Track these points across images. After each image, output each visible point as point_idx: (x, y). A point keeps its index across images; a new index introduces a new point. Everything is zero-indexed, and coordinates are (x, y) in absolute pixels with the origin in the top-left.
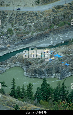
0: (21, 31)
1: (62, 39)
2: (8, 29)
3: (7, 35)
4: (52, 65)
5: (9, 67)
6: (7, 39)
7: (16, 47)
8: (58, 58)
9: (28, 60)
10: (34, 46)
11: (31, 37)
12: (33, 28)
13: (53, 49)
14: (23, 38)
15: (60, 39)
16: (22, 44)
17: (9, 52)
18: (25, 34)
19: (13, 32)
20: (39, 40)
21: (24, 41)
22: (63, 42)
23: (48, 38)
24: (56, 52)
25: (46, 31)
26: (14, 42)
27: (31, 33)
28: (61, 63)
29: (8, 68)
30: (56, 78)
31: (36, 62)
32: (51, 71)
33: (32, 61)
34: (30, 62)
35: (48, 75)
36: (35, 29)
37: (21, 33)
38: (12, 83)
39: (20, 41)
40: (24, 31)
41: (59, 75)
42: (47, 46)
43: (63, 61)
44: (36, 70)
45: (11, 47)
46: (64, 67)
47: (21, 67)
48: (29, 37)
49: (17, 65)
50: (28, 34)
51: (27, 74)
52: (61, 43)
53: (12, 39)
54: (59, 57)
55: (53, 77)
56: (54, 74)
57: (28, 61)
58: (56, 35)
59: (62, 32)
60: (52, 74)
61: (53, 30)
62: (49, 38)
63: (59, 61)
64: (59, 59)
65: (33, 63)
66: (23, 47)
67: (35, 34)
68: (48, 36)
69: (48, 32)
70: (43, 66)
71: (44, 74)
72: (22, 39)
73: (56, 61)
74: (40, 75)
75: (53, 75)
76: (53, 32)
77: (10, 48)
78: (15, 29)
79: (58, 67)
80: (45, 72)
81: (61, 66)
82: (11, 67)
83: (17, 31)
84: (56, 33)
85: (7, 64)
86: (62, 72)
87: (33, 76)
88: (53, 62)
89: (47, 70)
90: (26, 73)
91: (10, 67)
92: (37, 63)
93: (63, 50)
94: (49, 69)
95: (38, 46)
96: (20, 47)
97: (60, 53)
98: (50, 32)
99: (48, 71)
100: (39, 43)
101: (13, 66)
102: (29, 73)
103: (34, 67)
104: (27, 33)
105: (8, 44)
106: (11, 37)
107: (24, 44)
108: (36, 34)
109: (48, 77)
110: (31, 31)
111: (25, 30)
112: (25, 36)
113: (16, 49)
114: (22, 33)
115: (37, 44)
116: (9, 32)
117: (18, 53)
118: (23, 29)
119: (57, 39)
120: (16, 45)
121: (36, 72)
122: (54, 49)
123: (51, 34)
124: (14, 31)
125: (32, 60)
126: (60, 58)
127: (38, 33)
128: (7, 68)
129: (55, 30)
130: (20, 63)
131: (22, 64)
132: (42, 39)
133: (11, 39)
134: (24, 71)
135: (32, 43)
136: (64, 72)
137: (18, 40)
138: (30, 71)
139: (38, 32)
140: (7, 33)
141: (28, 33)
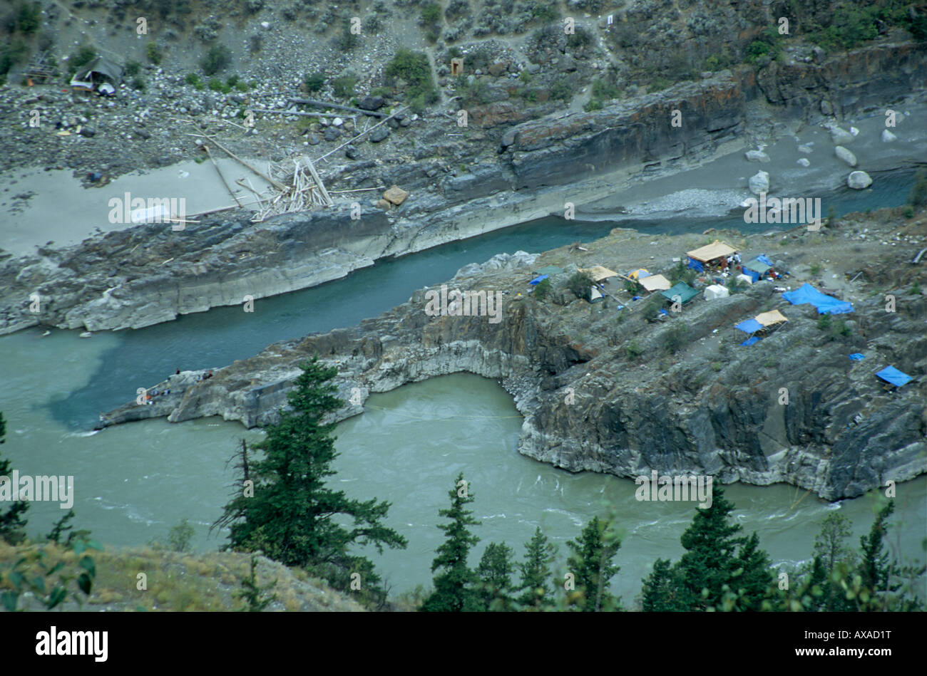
0: (504, 80)
1: (851, 158)
2: (388, 60)
3: (382, 105)
4: (766, 372)
5: (393, 373)
6: (384, 139)
7: (457, 209)
8: (816, 314)
9: (553, 325)
10: (606, 205)
11: (586, 129)
12: (605, 58)
13: (769, 243)
14: (517, 136)
15: (835, 156)
16: (502, 186)
17: (399, 249)
18: (531, 107)
19: (436, 79)
20: (649, 157)
21: (525, 162)
22: (863, 179)
23: (728, 147)
24: (795, 269)
25: (714, 81)
26: (436, 166)
27: (585, 95)
28: (845, 364)
29: (388, 385)
30: (790, 485)
31: (627, 344)
32: (753, 422)
33: (586, 335)
34: (573, 343)
35: (723, 458)
36: (625, 67)
37: (506, 94)
38: (442, 513)
39: (489, 163)
40: (525, 80)
41: (823, 464)
42: (720, 213)
43: (862, 346)
44: (626, 409)
45: (418, 210)
46: (869, 399)
47: (499, 380)
48: (572, 132)
49: (464, 363)
50: (561, 108)
51: (541, 445)
52: (846, 188)
53: (426, 141)
54: (826, 306)
55: (771, 476)
56: (781, 454)
57: (554, 334)
58: (798, 123)
59: (854, 100)
60: (761, 453)
61: (772, 81)
62: (740, 141)
63: (822, 344)
64: (823, 327)
65: (596, 352)
66: (516, 209)
67: (619, 108)
68: (727, 123)
69: (732, 91)
70: (688, 385)
71: (689, 446)
72: (504, 148)
73: (795, 342)
74: (654, 458)
75: (769, 459)
76: (773, 94)
77: (403, 214)
78: (455, 60)
79: (817, 397)
80: (703, 434)
81: (844, 388)
82: (413, 373)
83: (471, 78)
84: (805, 102)
85: (379, 349)
86: (846, 438)
87: (595, 465)
88: (774, 349)
89: (716, 419)
90: (536, 434)
91: (401, 378)
92: (635, 356)
93: (858, 250)
94: (731, 411)
95: (637, 210)
96: (492, 215)
97: (832, 279)
98: (753, 95)
99: (730, 422)
100: (647, 184)
101: (430, 367)
102: (565, 436)
103: (609, 384)
104: (553, 96)
105: (388, 184)
106: (420, 124)
107: (522, 188)
108: (632, 103)
109: (721, 474)
110: (583, 82)
111: (537, 72)
112: (535, 117)
113: (453, 226)
114: (512, 93)
115: (632, 194)
116: (401, 83)
117: (474, 265)
118: (522, 61)
119: (804, 155)
120: (458, 195)
121: (621, 428)
122: (783, 243)
123: (760, 109)
124: (442, 74)
125: (594, 326)
126: (834, 323)
127: (644, 98)
128: (379, 387)
129: (790, 76)
130: (489, 348)
131: (504, 357)
132: (679, 152)
133: (418, 144)
134: (521, 416)
135: (592, 181)
136: (865, 440)
137: (477, 154)
138: (571, 421)
139: (642, 89)
140: (388, 91)
141: (560, 95)
